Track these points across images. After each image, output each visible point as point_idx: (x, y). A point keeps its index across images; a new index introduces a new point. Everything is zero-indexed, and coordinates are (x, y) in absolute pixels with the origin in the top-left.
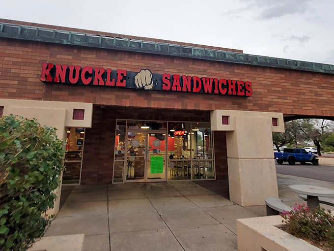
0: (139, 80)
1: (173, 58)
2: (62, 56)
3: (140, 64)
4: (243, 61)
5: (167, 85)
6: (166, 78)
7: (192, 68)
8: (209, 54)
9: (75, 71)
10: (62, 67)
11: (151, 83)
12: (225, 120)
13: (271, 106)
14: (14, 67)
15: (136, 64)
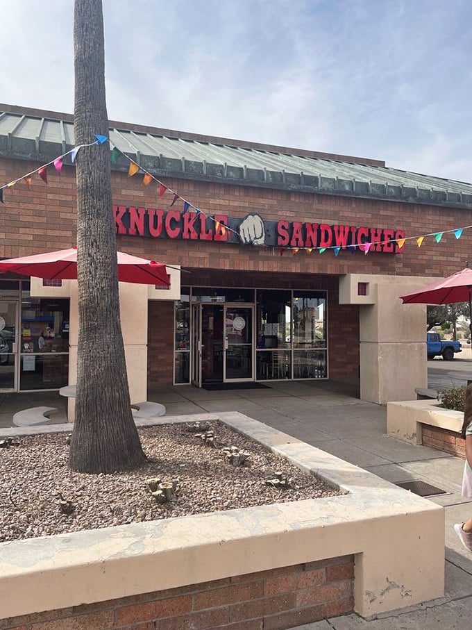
0: (246, 231)
1: (289, 193)
2: (129, 192)
3: (242, 204)
4: (394, 197)
5: (284, 238)
6: (283, 227)
7: (317, 210)
8: (344, 185)
9: (156, 217)
10: (137, 211)
11: (262, 235)
12: (363, 288)
13: (429, 267)
14: (63, 209)
15: (236, 204)
